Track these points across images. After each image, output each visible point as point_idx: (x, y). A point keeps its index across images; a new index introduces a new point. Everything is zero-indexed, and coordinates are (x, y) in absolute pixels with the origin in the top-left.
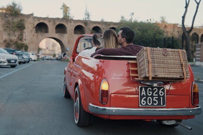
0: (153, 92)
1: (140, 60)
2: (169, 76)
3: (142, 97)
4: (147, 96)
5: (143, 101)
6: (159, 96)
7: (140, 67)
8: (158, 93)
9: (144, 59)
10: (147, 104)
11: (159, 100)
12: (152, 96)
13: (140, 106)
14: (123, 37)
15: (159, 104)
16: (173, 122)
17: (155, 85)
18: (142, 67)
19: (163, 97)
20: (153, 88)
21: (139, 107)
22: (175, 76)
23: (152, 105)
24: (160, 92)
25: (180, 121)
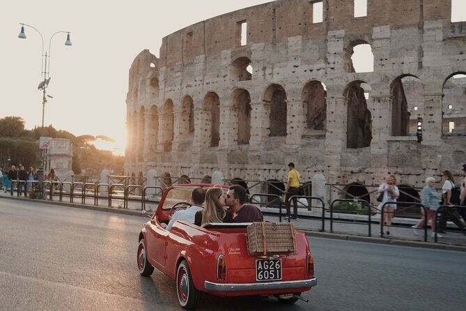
0: (269, 265)
1: (251, 234)
2: (278, 251)
3: (259, 271)
4: (264, 270)
5: (259, 275)
6: (275, 270)
7: (251, 241)
8: (274, 266)
9: (254, 234)
10: (264, 278)
11: (275, 273)
12: (269, 270)
13: (257, 280)
14: (235, 198)
15: (276, 277)
16: (290, 296)
17: (271, 258)
18: (254, 242)
19: (280, 269)
20: (269, 261)
21: (258, 282)
22: (283, 250)
23: (269, 278)
24: (276, 265)
25: (299, 294)
